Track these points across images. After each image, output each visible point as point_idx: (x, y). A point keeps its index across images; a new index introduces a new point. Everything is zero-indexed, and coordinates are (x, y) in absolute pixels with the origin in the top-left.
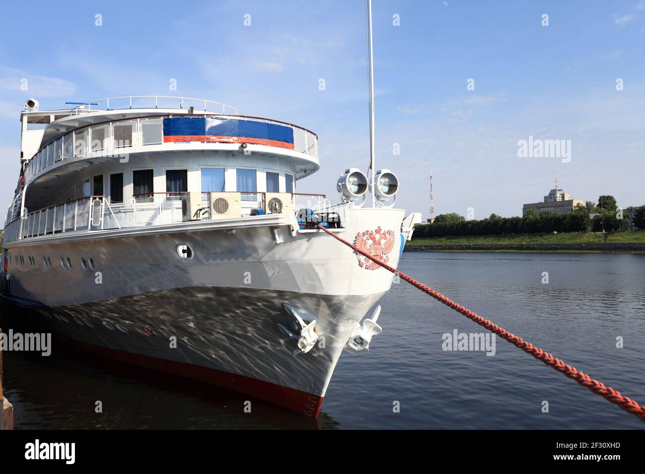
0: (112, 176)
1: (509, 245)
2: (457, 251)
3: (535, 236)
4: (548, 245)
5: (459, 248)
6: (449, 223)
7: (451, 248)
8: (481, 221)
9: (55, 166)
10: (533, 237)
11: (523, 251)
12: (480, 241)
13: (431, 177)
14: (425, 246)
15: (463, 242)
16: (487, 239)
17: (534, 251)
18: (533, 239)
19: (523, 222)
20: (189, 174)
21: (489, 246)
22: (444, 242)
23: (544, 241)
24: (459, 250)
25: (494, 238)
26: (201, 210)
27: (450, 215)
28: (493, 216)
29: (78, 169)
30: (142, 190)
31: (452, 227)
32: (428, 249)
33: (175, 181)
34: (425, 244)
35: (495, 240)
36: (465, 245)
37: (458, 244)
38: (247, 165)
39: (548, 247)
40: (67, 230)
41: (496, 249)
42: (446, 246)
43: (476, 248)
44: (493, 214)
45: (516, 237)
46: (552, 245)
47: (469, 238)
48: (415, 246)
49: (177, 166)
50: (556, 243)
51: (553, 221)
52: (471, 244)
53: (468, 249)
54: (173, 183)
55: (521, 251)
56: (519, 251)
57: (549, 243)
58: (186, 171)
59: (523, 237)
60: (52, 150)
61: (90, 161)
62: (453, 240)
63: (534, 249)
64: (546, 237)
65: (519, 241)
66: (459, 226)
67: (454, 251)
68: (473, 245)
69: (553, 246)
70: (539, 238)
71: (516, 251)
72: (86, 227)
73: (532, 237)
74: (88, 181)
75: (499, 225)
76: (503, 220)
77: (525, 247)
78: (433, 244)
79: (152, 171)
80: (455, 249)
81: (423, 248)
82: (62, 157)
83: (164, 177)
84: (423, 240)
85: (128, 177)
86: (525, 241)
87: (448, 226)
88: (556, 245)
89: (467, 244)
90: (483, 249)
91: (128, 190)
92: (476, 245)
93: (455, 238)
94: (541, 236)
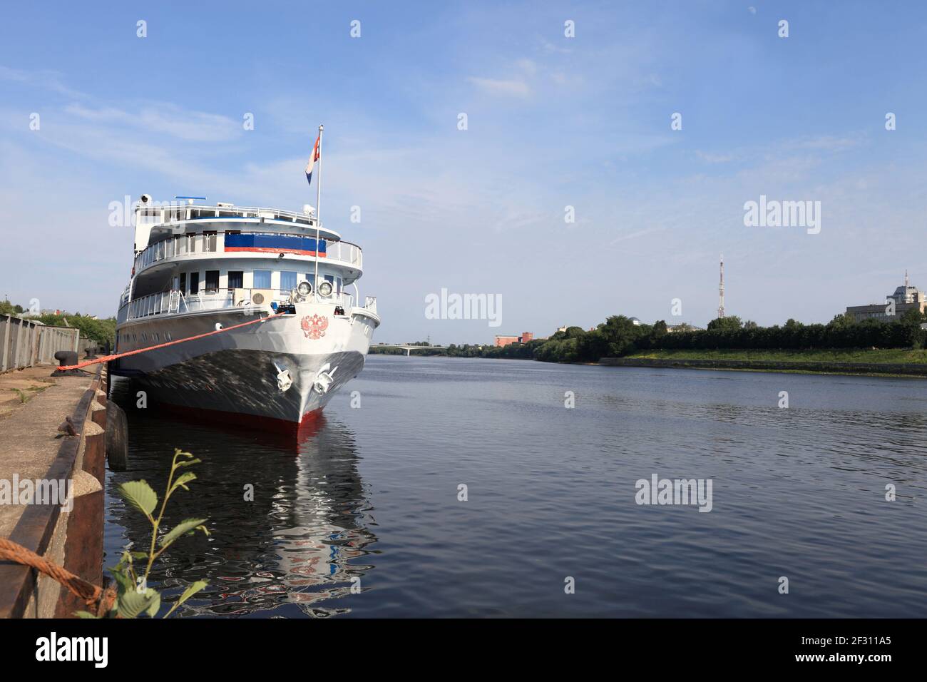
0: (192, 274)
1: (801, 363)
2: (731, 369)
3: (841, 353)
4: (856, 365)
5: (734, 365)
6: (726, 329)
7: (722, 365)
8: (770, 329)
9: (153, 264)
10: (839, 354)
11: (820, 373)
12: (765, 357)
13: (722, 263)
14: (690, 362)
15: (742, 357)
16: (776, 354)
17: (834, 373)
18: (838, 357)
19: (827, 332)
20: (244, 274)
21: (775, 364)
22: (716, 356)
23: (851, 358)
24: (733, 368)
25: (785, 354)
26: (242, 301)
27: (729, 319)
28: (791, 322)
29: (170, 267)
30: (211, 286)
31: (729, 335)
32: (693, 366)
33: (235, 279)
34: (689, 359)
35: (786, 356)
36: (743, 362)
37: (734, 360)
38: (289, 268)
39: (856, 368)
40: (156, 313)
41: (784, 368)
42: (718, 362)
43: (756, 366)
44: (791, 320)
45: (814, 352)
46: (860, 365)
47: (751, 352)
48: (675, 361)
49: (236, 269)
50: (867, 363)
51: (867, 331)
52: (751, 361)
53: (747, 368)
54: (233, 281)
55: (817, 372)
56: (814, 372)
57: (858, 362)
58: (242, 273)
59: (824, 354)
60: (151, 251)
61: (177, 263)
62: (729, 355)
63: (835, 370)
64: (856, 354)
65: (819, 359)
66: (738, 335)
67: (728, 369)
68: (754, 362)
69: (863, 367)
70: (847, 355)
71: (811, 372)
72: (167, 311)
73: (837, 353)
74: (175, 278)
75: (792, 335)
76: (799, 329)
77: (823, 367)
78: (701, 359)
79: (218, 272)
80: (729, 367)
81: (686, 364)
82: (158, 259)
83: (227, 276)
84: (689, 352)
85: (202, 276)
86: (828, 358)
87: (723, 335)
88: (866, 365)
89: (747, 360)
90: (766, 368)
91: (202, 285)
92: (758, 362)
93: (731, 352)
94: (849, 353)
